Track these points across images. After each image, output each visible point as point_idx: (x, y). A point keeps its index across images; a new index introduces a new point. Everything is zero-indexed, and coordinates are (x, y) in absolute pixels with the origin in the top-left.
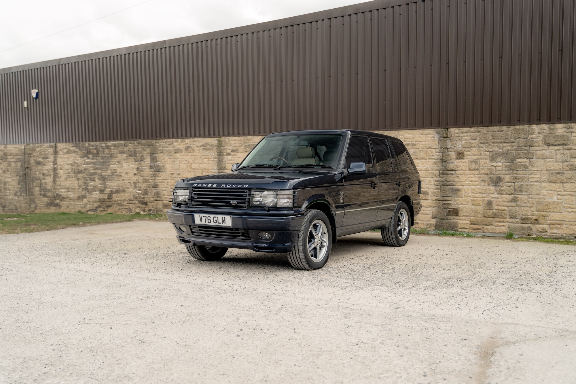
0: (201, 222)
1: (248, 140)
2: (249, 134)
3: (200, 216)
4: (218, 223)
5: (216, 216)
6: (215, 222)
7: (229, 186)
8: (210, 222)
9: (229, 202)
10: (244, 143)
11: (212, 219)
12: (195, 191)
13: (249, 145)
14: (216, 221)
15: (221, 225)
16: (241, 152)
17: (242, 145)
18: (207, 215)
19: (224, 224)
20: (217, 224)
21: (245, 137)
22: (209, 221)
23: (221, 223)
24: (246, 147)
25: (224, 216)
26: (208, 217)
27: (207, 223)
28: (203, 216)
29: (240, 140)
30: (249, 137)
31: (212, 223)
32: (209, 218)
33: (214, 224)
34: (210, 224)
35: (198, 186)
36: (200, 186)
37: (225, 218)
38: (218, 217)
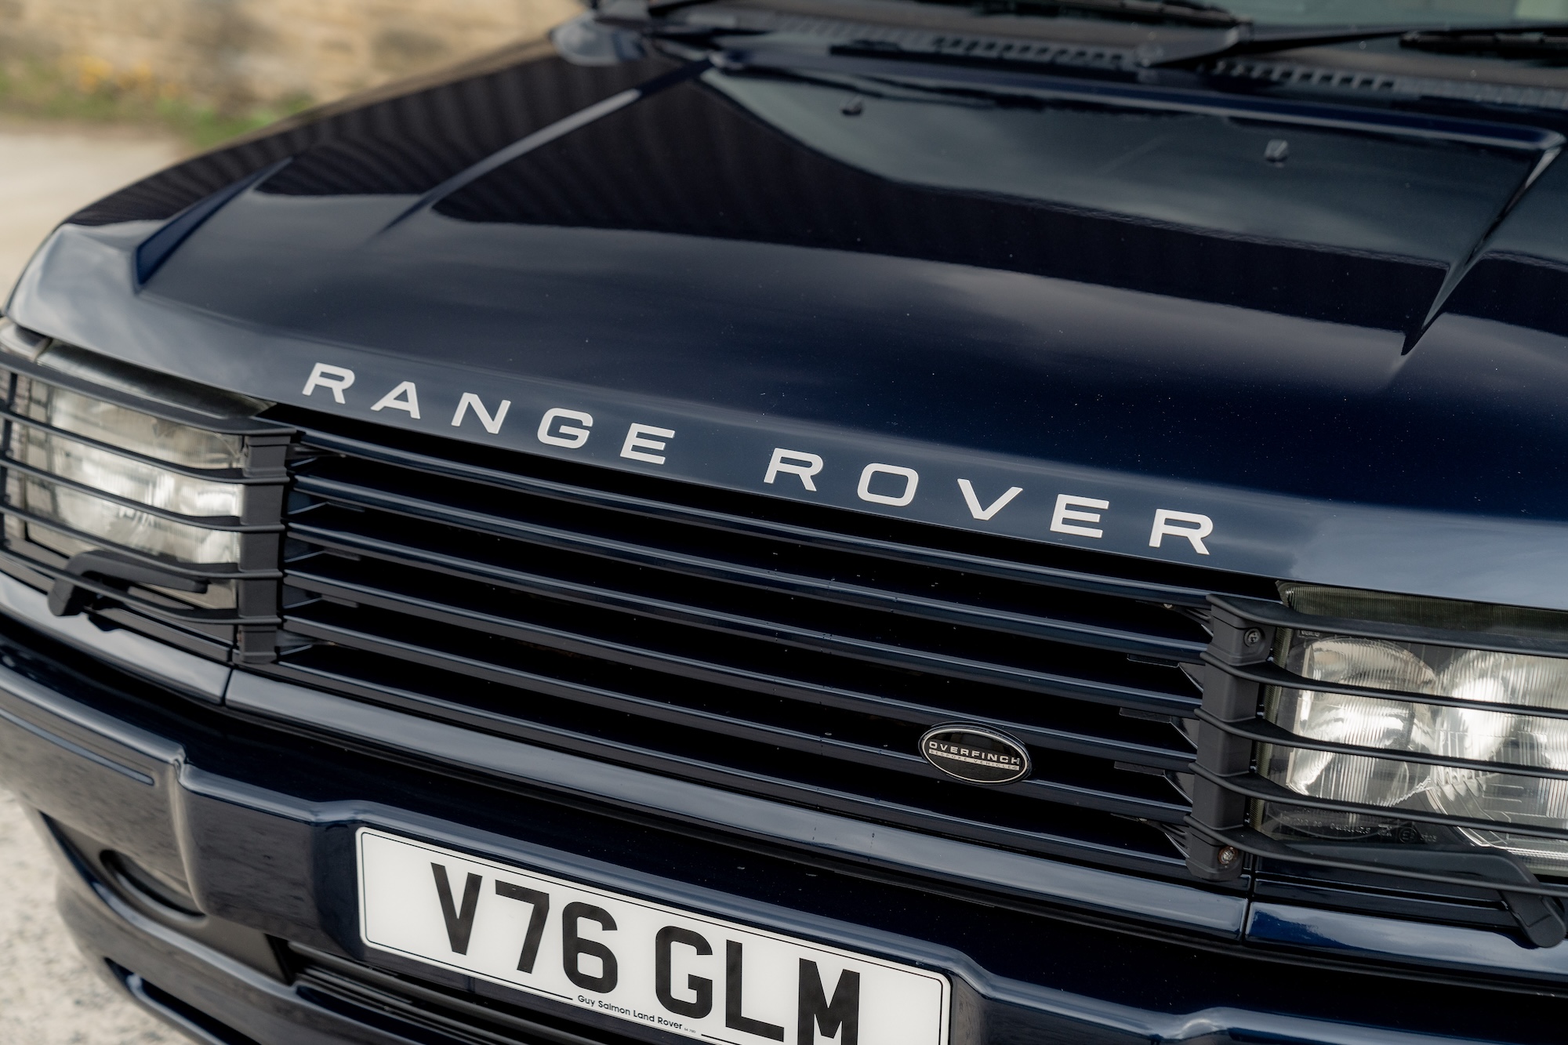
0: (460, 941)
3: (439, 872)
4: (735, 1019)
5: (712, 926)
6: (682, 991)
7: (896, 485)
8: (608, 982)
9: (907, 736)
11: (632, 950)
12: (329, 465)
14: (702, 986)
18: (559, 889)
20: (714, 1029)
22: (590, 965)
23: (775, 1032)
25: (829, 959)
26: (573, 913)
27: (552, 981)
28: (487, 890)
31: (636, 1000)
32: (588, 929)
33: (666, 1023)
34: (596, 1008)
35: (377, 407)
36: (415, 414)
37: (850, 982)
38: (734, 951)
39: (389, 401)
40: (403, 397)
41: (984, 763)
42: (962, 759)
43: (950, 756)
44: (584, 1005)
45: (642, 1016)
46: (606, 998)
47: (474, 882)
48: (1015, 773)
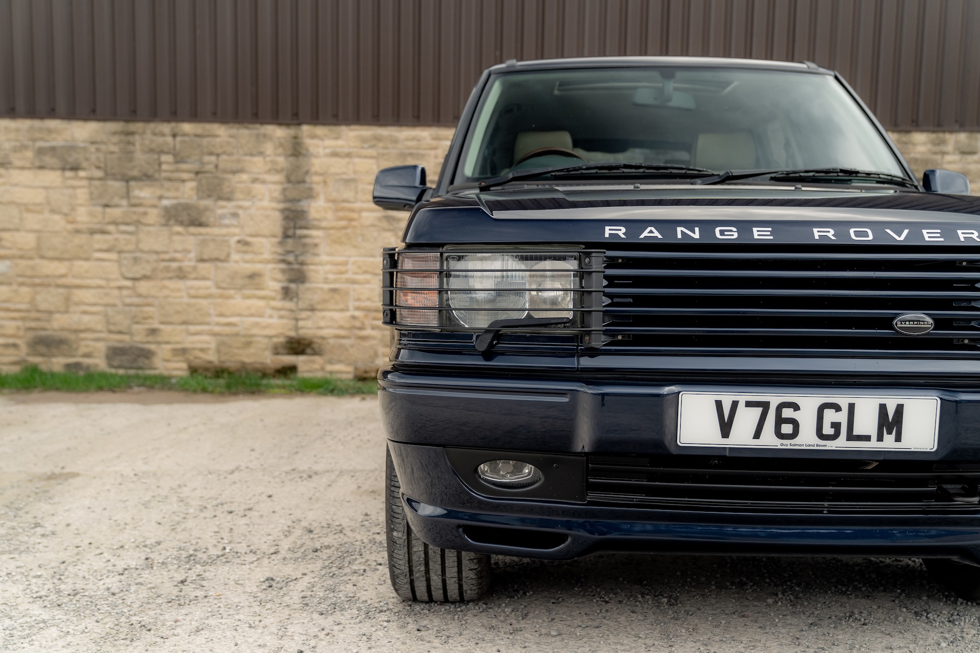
0: (726, 434)
1: (50, 131)
2: (52, 113)
3: (719, 404)
4: (851, 437)
5: (843, 399)
6: (828, 430)
7: (864, 234)
8: (795, 434)
9: (887, 322)
10: (34, 140)
11: (806, 417)
13: (53, 149)
14: (836, 426)
15: (873, 445)
16: (22, 168)
17: (24, 147)
18: (774, 398)
19: (889, 443)
20: (841, 443)
21: (37, 123)
22: (787, 429)
23: (867, 438)
24: (41, 152)
25: (891, 401)
26: (780, 407)
27: (769, 440)
28: (741, 404)
29: (18, 130)
30: (53, 124)
31: (807, 439)
32: (787, 413)
33: (820, 446)
34: (789, 447)
35: (642, 236)
36: (660, 236)
37: (900, 409)
38: (852, 407)
39: (645, 234)
40: (651, 232)
41: (919, 326)
42: (911, 326)
43: (906, 326)
44: (783, 447)
45: (810, 445)
46: (793, 442)
47: (735, 404)
48: (929, 328)
